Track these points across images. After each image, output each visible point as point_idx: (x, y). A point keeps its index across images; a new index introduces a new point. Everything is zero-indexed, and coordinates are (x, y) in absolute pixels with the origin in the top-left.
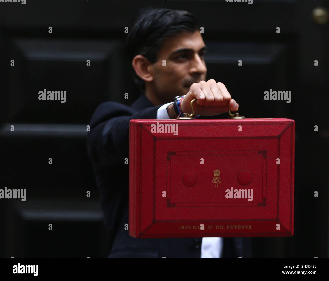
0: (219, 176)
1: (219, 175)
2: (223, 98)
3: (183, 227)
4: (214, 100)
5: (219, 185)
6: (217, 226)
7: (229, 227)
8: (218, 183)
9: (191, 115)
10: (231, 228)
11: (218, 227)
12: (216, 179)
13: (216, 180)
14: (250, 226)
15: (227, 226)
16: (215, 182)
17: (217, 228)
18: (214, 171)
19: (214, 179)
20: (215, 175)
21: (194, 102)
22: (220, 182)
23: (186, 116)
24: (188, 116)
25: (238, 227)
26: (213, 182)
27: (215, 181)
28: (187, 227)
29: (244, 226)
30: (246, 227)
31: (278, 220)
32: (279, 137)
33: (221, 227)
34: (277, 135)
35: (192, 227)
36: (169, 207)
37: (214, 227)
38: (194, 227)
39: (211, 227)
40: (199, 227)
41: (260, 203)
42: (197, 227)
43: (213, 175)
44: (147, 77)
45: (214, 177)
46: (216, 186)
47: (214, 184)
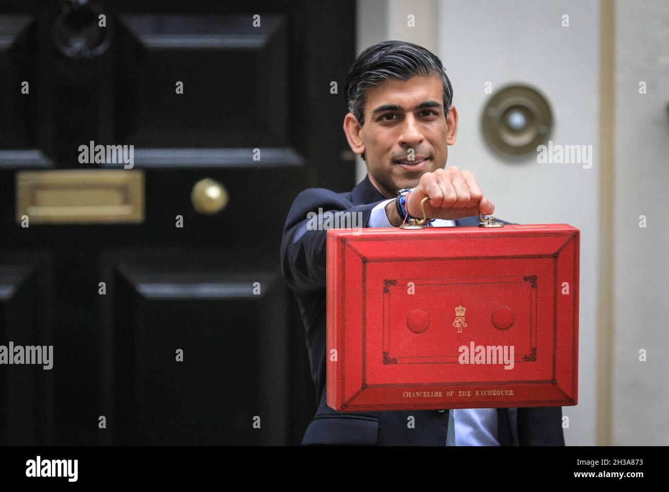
0: (463, 317)
1: (463, 314)
2: (471, 195)
3: (409, 395)
4: (456, 199)
5: (464, 329)
6: (460, 392)
7: (480, 393)
8: (462, 326)
9: (422, 221)
10: (483, 395)
11: (462, 394)
12: (460, 320)
13: (460, 322)
14: (511, 392)
15: (477, 392)
16: (458, 326)
17: (460, 395)
18: (456, 309)
19: (456, 321)
20: (457, 315)
22: (465, 325)
23: (414, 224)
24: (417, 224)
25: (493, 393)
26: (455, 326)
27: (457, 323)
28: (415, 394)
29: (502, 391)
30: (505, 392)
31: (554, 382)
32: (555, 256)
33: (467, 394)
34: (553, 252)
35: (422, 394)
36: (387, 364)
37: (456, 394)
38: (426, 394)
39: (451, 394)
40: (434, 394)
41: (526, 356)
42: (430, 394)
43: (455, 315)
44: (359, 147)
45: (456, 318)
46: (460, 331)
47: (457, 328)
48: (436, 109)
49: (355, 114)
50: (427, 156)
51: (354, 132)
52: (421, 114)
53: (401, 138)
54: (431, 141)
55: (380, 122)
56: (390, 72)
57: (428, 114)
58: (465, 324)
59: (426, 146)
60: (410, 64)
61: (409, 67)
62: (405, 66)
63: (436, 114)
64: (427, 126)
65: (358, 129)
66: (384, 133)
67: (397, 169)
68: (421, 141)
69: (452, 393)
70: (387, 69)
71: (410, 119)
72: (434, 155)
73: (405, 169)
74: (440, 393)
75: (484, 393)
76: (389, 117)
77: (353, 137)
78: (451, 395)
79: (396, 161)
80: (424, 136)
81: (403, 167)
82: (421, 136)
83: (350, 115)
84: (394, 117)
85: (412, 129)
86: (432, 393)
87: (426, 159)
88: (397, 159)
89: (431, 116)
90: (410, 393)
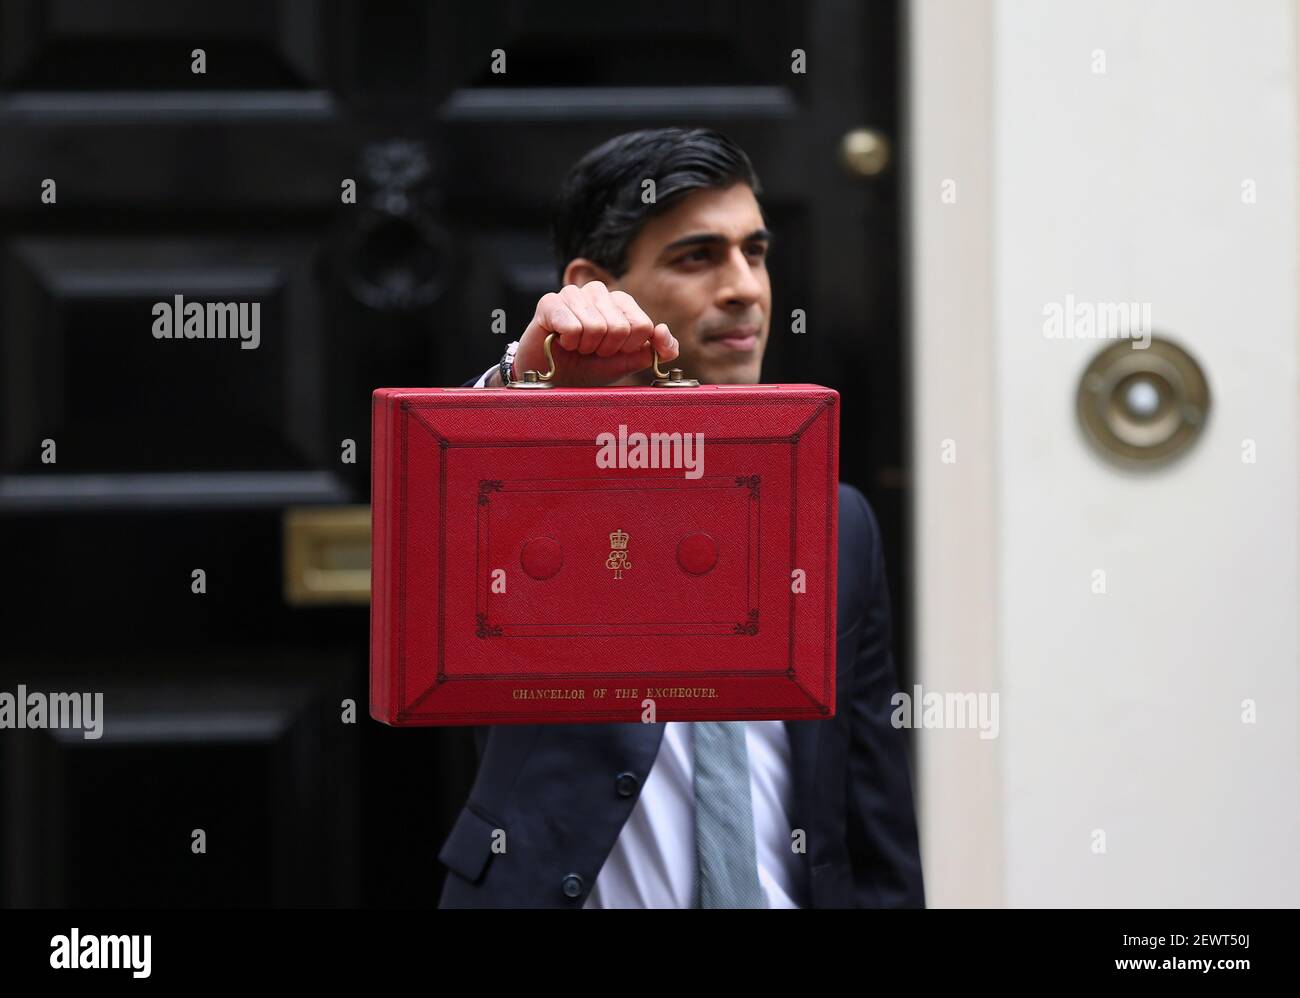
0: (624, 550)
1: (624, 546)
2: (631, 324)
3: (523, 694)
5: (625, 572)
6: (620, 691)
8: (622, 568)
9: (549, 375)
10: (660, 696)
11: (621, 695)
12: (618, 556)
13: (618, 560)
14: (712, 691)
15: (649, 690)
16: (615, 566)
17: (618, 697)
18: (612, 535)
19: (611, 559)
20: (613, 547)
21: (553, 340)
22: (628, 566)
23: (534, 379)
24: (539, 380)
25: (678, 694)
26: (608, 567)
27: (613, 562)
28: (535, 693)
29: (694, 690)
30: (701, 692)
31: (791, 673)
32: (794, 440)
33: (633, 695)
34: (790, 432)
35: (548, 694)
36: (484, 637)
37: (611, 694)
38: (555, 694)
39: (601, 693)
40: (569, 693)
41: (739, 624)
42: (563, 693)
43: (610, 546)
45: (611, 553)
47: (612, 571)
58: (628, 563)
69: (604, 693)
74: (582, 692)
75: (664, 694)
78: (604, 697)
86: (567, 691)
90: (525, 690)
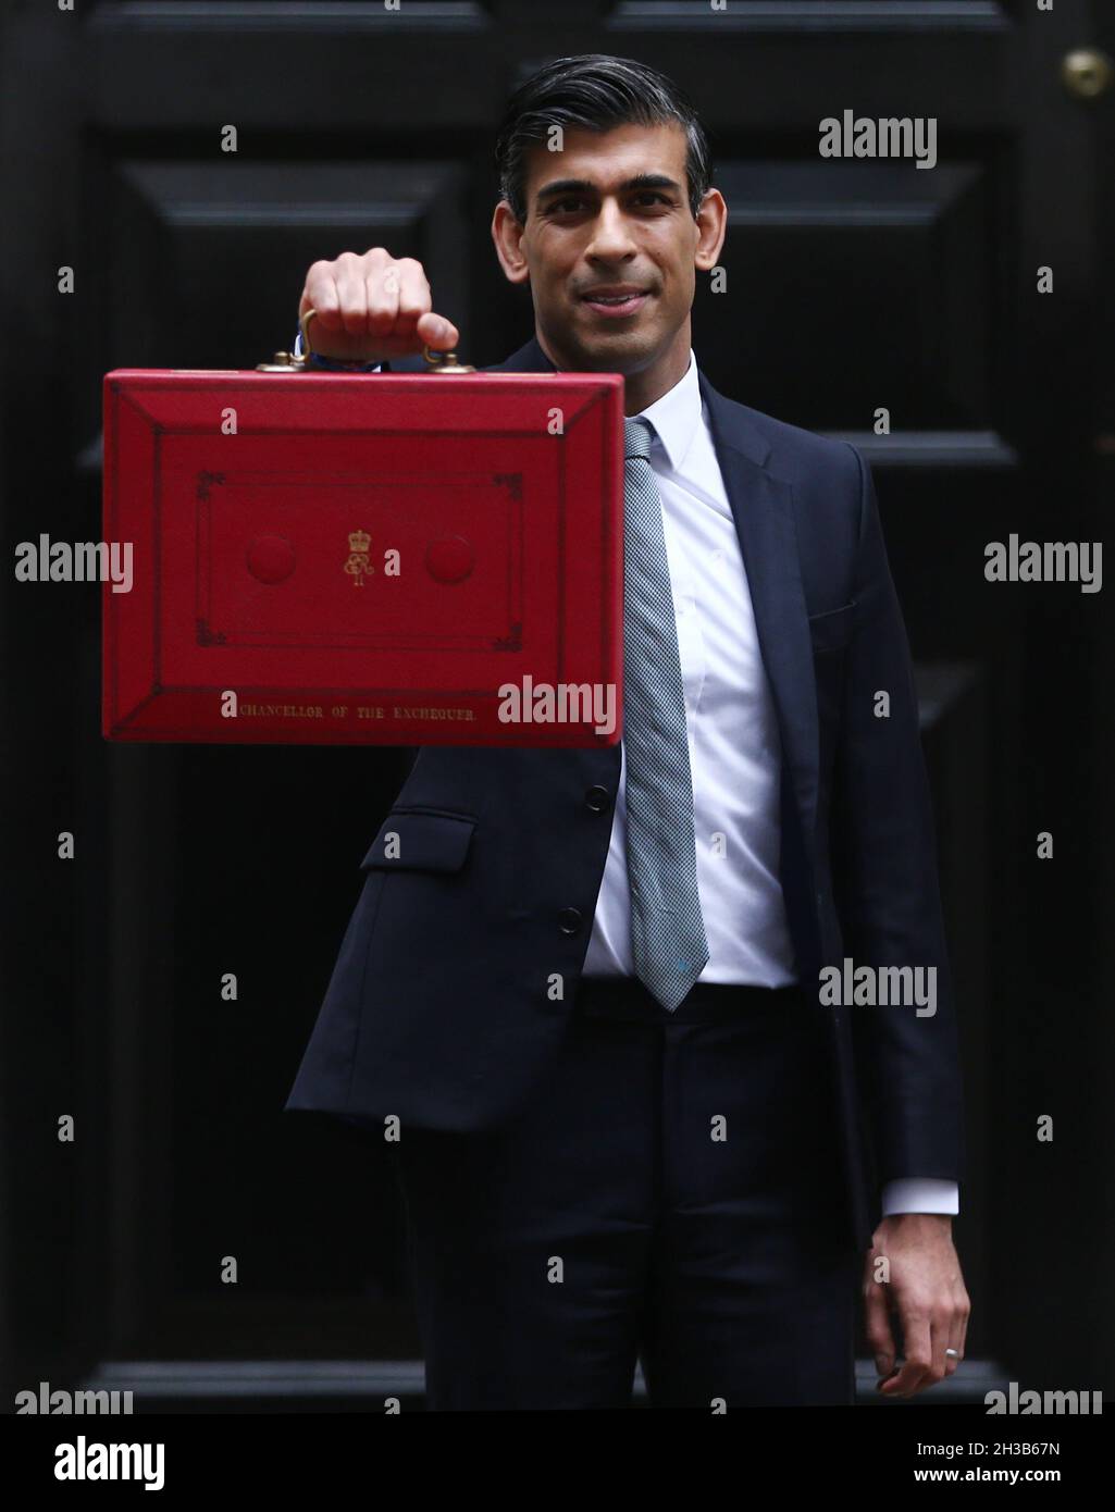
0: (365, 553)
1: (365, 548)
2: (399, 308)
3: (252, 710)
5: (366, 579)
6: (360, 710)
7: (402, 712)
8: (363, 573)
10: (409, 717)
11: (364, 714)
12: (359, 560)
13: (358, 565)
14: (469, 713)
15: (396, 709)
16: (355, 571)
17: (359, 717)
18: (350, 537)
19: (350, 562)
20: (353, 548)
22: (371, 571)
25: (430, 716)
26: (347, 571)
27: (353, 567)
28: (265, 712)
29: (449, 711)
30: (457, 714)
33: (375, 714)
35: (281, 711)
36: (205, 646)
37: (351, 714)
38: (288, 711)
39: (340, 711)
40: (305, 712)
41: (499, 639)
42: (297, 710)
43: (349, 547)
44: (518, 269)
45: (351, 556)
46: (359, 582)
47: (352, 577)
48: (670, 194)
49: (510, 202)
50: (645, 286)
51: (510, 241)
52: (637, 202)
53: (590, 249)
54: (655, 258)
55: (551, 217)
56: (570, 114)
57: (652, 203)
58: (371, 568)
59: (642, 267)
60: (613, 99)
61: (609, 103)
62: (601, 102)
63: (668, 202)
64: (649, 226)
65: (518, 233)
66: (559, 239)
67: (583, 312)
68: (630, 256)
69: (343, 711)
70: (565, 107)
71: (610, 210)
72: (663, 286)
73: (599, 311)
74: (319, 710)
75: (410, 714)
76: (570, 206)
77: (509, 249)
78: (342, 715)
79: (583, 296)
80: (639, 246)
81: (594, 310)
82: (631, 246)
83: (503, 204)
84: (581, 207)
85: (612, 230)
86: (301, 709)
87: (643, 293)
88: (582, 291)
89: (657, 205)
90: (254, 707)
